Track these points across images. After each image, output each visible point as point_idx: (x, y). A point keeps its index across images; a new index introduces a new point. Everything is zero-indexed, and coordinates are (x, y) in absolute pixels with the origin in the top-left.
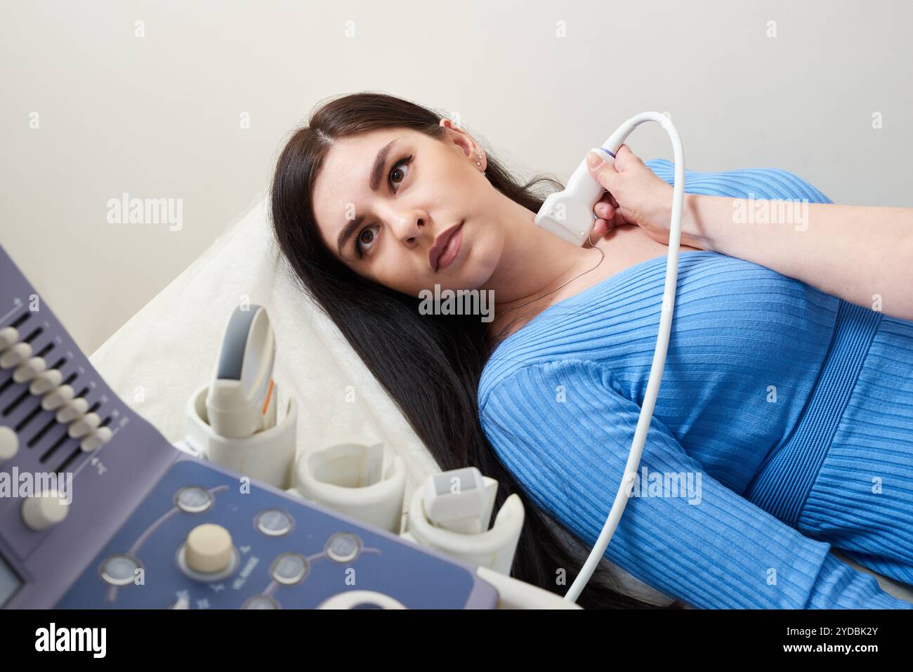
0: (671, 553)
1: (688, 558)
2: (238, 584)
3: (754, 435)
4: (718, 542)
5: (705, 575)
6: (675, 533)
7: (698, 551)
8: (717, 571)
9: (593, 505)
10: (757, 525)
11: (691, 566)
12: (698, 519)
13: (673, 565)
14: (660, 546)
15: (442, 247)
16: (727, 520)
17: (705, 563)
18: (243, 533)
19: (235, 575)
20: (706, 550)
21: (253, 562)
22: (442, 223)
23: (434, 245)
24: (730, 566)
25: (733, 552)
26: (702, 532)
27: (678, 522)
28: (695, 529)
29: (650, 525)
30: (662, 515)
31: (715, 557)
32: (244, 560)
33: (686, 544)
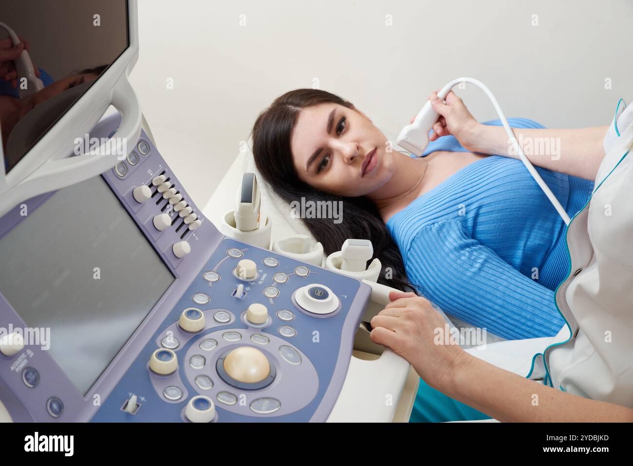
0: (505, 318)
1: (514, 320)
2: (260, 283)
3: (539, 245)
4: (529, 309)
5: (524, 327)
6: (507, 307)
7: (519, 315)
8: (530, 324)
9: (463, 300)
10: (547, 297)
11: (516, 323)
12: (518, 298)
13: (506, 325)
14: (500, 315)
15: (368, 161)
16: (532, 296)
17: (523, 320)
18: (261, 266)
19: (259, 279)
20: (524, 314)
21: (265, 276)
22: (368, 149)
23: (365, 160)
24: (537, 320)
25: (537, 312)
26: (521, 305)
27: (508, 301)
28: (517, 303)
29: (493, 305)
30: (500, 298)
31: (529, 316)
32: (261, 275)
33: (512, 312)
